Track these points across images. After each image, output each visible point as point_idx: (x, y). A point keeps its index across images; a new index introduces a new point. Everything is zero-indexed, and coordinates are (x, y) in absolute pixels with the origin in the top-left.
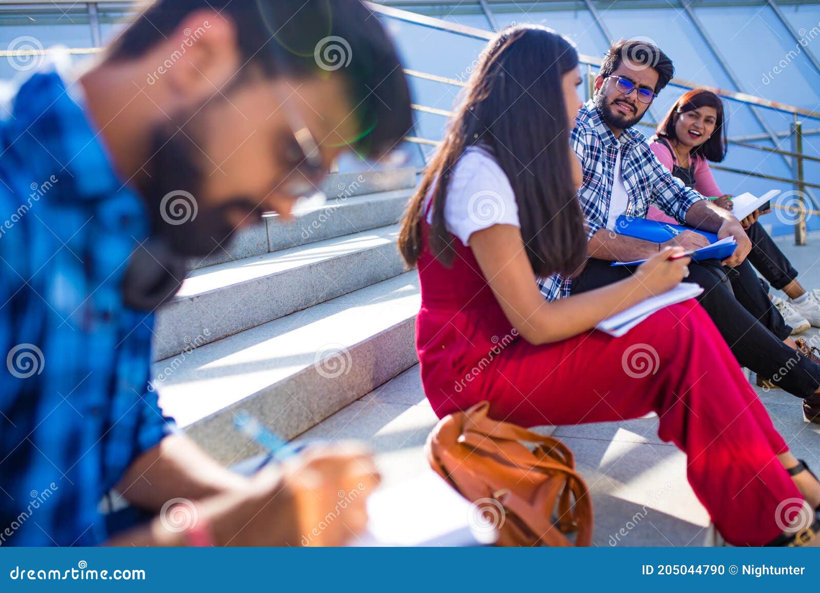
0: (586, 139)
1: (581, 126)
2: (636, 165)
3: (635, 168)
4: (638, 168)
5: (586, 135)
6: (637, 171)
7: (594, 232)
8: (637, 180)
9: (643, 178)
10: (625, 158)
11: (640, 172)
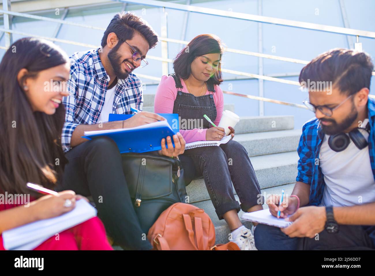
0: (79, 75)
1: (78, 67)
2: (125, 102)
3: (124, 104)
4: (126, 104)
5: (79, 72)
6: (125, 105)
7: (72, 133)
8: (124, 111)
9: (128, 111)
10: (119, 96)
11: (127, 106)
